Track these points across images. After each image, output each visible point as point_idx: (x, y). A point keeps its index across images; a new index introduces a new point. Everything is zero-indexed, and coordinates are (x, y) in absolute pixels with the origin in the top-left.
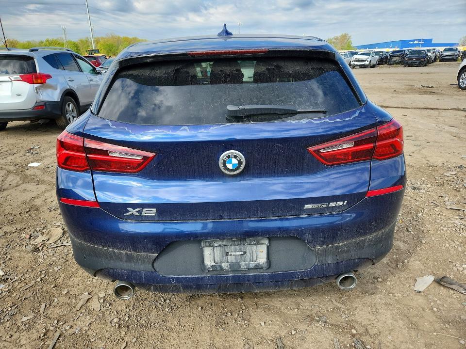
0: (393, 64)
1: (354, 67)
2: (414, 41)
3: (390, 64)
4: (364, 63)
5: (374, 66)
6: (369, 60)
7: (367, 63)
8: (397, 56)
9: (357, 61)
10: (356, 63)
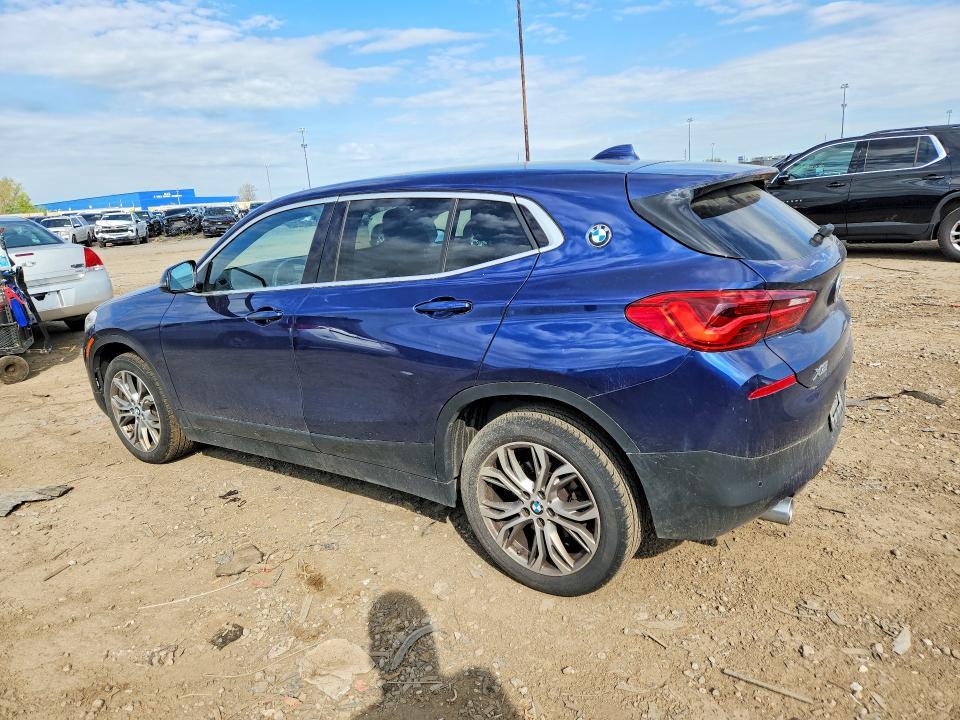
0: (178, 235)
1: (104, 244)
2: (162, 193)
3: (170, 235)
4: (125, 234)
5: (144, 241)
6: (134, 228)
7: (131, 234)
8: (180, 219)
9: (107, 232)
10: (107, 236)
